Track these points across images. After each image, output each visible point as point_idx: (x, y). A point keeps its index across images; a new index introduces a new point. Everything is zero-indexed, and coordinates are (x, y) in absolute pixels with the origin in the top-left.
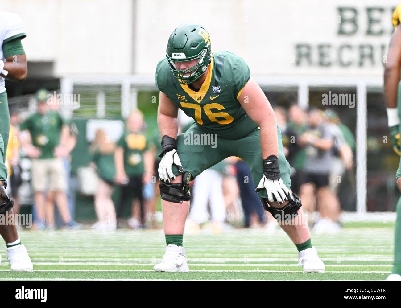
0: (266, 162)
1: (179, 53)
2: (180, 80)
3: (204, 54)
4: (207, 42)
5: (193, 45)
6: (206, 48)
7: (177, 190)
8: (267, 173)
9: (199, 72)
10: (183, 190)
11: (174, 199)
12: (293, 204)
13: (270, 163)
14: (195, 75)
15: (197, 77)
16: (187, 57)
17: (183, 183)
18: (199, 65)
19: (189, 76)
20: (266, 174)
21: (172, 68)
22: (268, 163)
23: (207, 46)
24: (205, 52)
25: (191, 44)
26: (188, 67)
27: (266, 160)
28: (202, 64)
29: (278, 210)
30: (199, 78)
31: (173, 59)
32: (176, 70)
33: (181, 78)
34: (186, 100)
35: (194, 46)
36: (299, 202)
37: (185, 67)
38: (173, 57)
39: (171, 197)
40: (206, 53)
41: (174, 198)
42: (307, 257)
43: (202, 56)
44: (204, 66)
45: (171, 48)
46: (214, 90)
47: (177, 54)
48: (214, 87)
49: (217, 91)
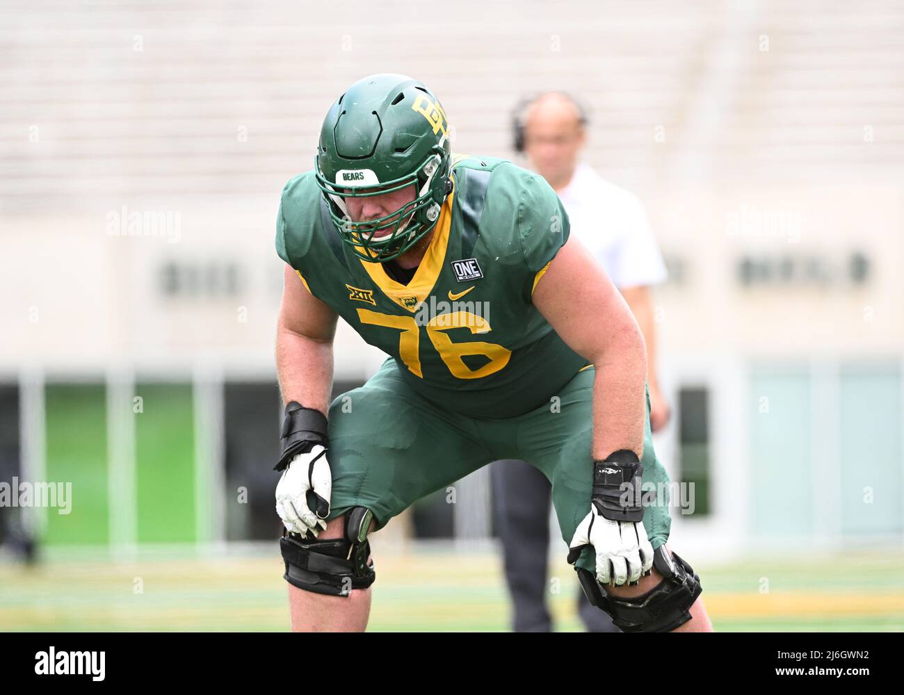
0: (603, 467)
1: (358, 171)
2: (360, 249)
3: (431, 168)
4: (440, 134)
5: (400, 146)
6: (436, 151)
7: (331, 560)
8: (605, 501)
9: (418, 224)
10: (348, 558)
11: (322, 583)
12: (674, 586)
13: (615, 472)
14: (409, 234)
15: (413, 239)
16: (381, 180)
17: (349, 539)
18: (418, 203)
19: (389, 236)
20: (600, 502)
21: (337, 215)
22: (611, 471)
23: (441, 145)
24: (434, 162)
25: (394, 141)
26: (388, 213)
27: (605, 461)
28: (426, 199)
29: (630, 605)
30: (420, 241)
31: (339, 190)
32: (348, 219)
33: (365, 243)
34: (374, 304)
35: (404, 146)
36: (693, 580)
37: (378, 211)
38: (340, 181)
39: (316, 580)
40: (437, 166)
41: (321, 581)
43: (428, 175)
44: (434, 205)
45: (334, 158)
46: (460, 273)
47: (352, 174)
48: (460, 263)
49: (470, 273)
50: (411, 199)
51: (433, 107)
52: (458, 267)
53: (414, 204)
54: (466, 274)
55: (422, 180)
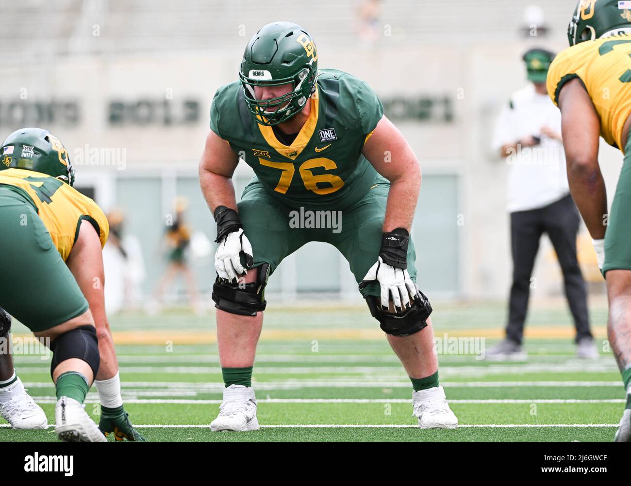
0: (389, 236)
1: (261, 71)
2: (259, 117)
3: (303, 75)
4: (311, 57)
5: (286, 59)
6: (308, 66)
7: (249, 295)
8: (388, 255)
9: (293, 107)
10: (257, 293)
13: (395, 239)
14: (287, 111)
15: (289, 115)
16: (273, 77)
17: (260, 282)
18: (294, 94)
19: (275, 112)
21: (248, 96)
22: (393, 239)
23: (311, 63)
24: (305, 72)
25: (283, 57)
28: (298, 92)
30: (292, 116)
31: (249, 81)
32: (253, 98)
33: (261, 114)
34: (269, 157)
35: (289, 60)
37: (270, 96)
38: (251, 77)
39: (238, 307)
40: (307, 75)
41: (241, 308)
42: (430, 402)
43: (301, 79)
44: (303, 97)
45: (249, 63)
46: (323, 137)
47: (258, 72)
48: (324, 131)
49: (330, 137)
50: (289, 92)
51: (309, 42)
52: (322, 133)
53: (291, 94)
54: (327, 137)
55: (297, 81)
